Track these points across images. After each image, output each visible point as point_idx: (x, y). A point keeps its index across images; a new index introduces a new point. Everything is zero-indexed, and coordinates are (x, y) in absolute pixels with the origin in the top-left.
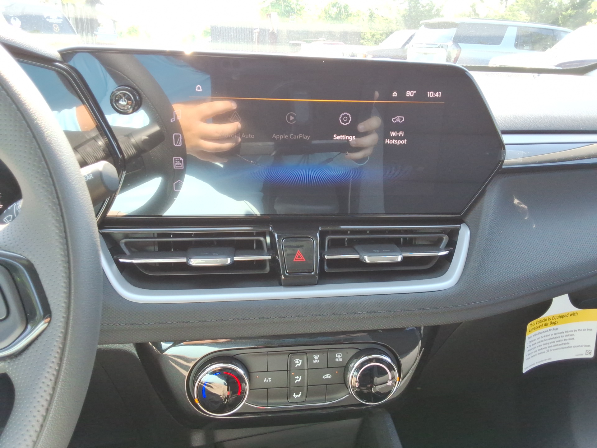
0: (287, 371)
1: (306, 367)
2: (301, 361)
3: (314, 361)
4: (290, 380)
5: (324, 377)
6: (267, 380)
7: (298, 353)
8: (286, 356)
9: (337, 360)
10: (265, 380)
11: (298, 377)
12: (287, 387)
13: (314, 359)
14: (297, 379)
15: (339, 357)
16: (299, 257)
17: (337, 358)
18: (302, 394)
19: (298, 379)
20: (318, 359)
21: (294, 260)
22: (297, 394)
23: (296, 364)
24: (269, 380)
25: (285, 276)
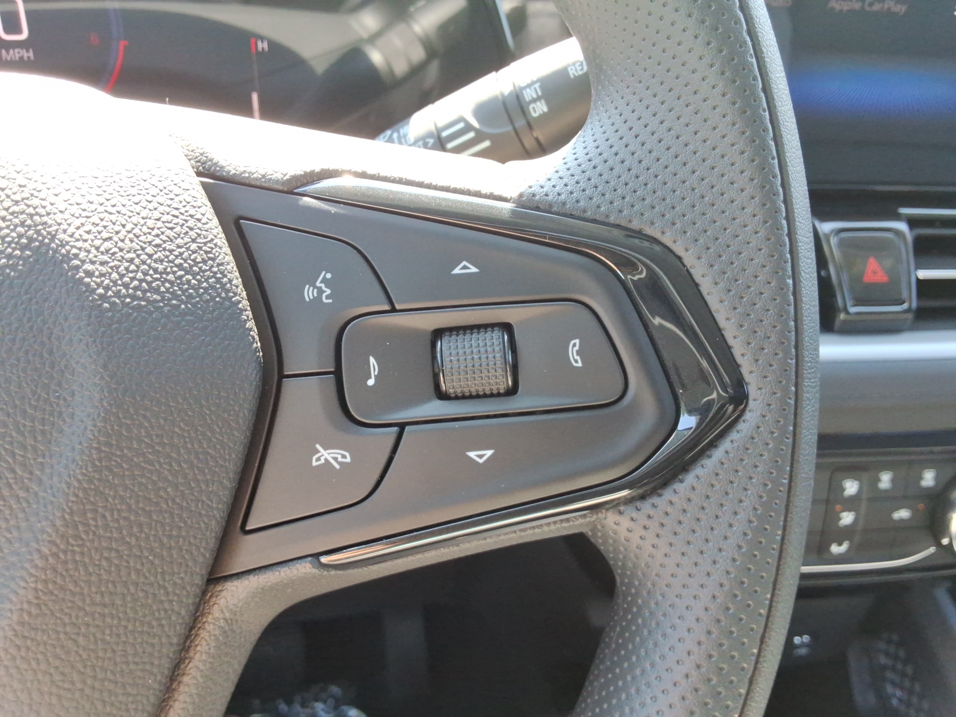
0: (825, 505)
1: (865, 497)
2: (856, 484)
3: (881, 485)
4: (831, 517)
5: (896, 516)
8: (829, 475)
9: (923, 483)
11: (846, 515)
12: (823, 532)
13: (882, 481)
14: (844, 518)
15: (928, 478)
16: (874, 272)
17: (925, 479)
18: (848, 547)
19: (847, 518)
20: (889, 481)
21: (865, 279)
22: (840, 544)
23: (847, 489)
25: (848, 313)
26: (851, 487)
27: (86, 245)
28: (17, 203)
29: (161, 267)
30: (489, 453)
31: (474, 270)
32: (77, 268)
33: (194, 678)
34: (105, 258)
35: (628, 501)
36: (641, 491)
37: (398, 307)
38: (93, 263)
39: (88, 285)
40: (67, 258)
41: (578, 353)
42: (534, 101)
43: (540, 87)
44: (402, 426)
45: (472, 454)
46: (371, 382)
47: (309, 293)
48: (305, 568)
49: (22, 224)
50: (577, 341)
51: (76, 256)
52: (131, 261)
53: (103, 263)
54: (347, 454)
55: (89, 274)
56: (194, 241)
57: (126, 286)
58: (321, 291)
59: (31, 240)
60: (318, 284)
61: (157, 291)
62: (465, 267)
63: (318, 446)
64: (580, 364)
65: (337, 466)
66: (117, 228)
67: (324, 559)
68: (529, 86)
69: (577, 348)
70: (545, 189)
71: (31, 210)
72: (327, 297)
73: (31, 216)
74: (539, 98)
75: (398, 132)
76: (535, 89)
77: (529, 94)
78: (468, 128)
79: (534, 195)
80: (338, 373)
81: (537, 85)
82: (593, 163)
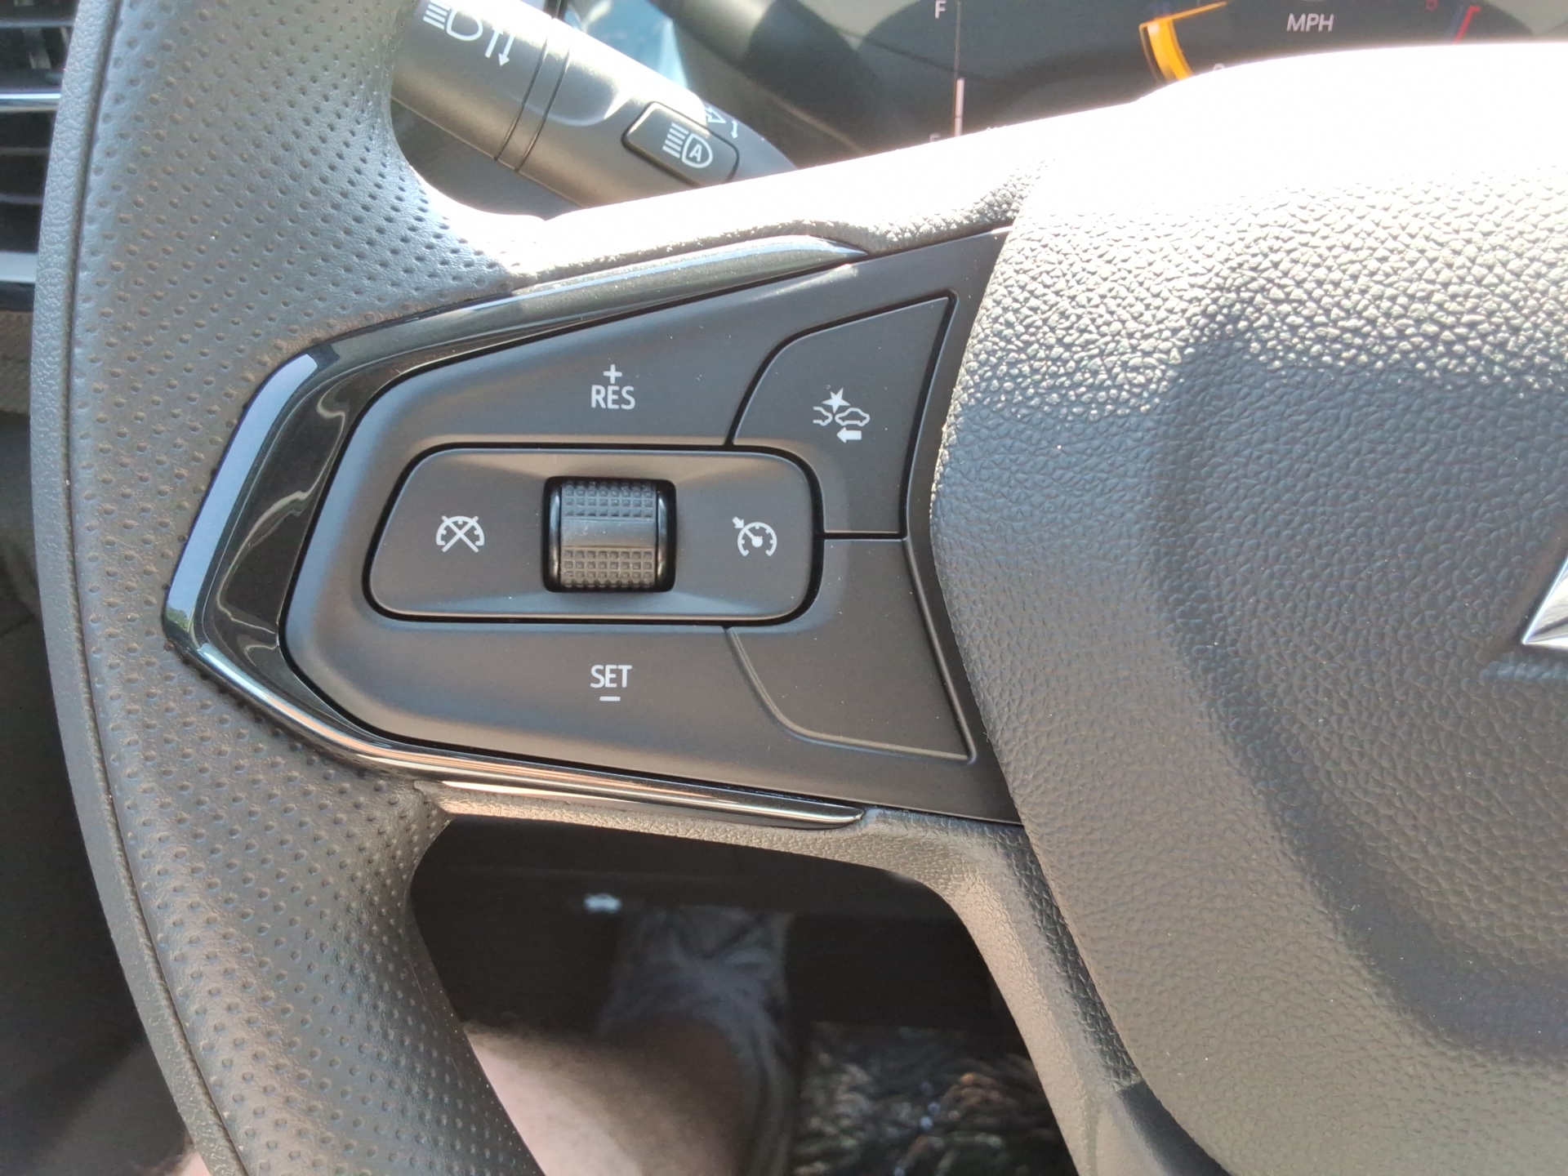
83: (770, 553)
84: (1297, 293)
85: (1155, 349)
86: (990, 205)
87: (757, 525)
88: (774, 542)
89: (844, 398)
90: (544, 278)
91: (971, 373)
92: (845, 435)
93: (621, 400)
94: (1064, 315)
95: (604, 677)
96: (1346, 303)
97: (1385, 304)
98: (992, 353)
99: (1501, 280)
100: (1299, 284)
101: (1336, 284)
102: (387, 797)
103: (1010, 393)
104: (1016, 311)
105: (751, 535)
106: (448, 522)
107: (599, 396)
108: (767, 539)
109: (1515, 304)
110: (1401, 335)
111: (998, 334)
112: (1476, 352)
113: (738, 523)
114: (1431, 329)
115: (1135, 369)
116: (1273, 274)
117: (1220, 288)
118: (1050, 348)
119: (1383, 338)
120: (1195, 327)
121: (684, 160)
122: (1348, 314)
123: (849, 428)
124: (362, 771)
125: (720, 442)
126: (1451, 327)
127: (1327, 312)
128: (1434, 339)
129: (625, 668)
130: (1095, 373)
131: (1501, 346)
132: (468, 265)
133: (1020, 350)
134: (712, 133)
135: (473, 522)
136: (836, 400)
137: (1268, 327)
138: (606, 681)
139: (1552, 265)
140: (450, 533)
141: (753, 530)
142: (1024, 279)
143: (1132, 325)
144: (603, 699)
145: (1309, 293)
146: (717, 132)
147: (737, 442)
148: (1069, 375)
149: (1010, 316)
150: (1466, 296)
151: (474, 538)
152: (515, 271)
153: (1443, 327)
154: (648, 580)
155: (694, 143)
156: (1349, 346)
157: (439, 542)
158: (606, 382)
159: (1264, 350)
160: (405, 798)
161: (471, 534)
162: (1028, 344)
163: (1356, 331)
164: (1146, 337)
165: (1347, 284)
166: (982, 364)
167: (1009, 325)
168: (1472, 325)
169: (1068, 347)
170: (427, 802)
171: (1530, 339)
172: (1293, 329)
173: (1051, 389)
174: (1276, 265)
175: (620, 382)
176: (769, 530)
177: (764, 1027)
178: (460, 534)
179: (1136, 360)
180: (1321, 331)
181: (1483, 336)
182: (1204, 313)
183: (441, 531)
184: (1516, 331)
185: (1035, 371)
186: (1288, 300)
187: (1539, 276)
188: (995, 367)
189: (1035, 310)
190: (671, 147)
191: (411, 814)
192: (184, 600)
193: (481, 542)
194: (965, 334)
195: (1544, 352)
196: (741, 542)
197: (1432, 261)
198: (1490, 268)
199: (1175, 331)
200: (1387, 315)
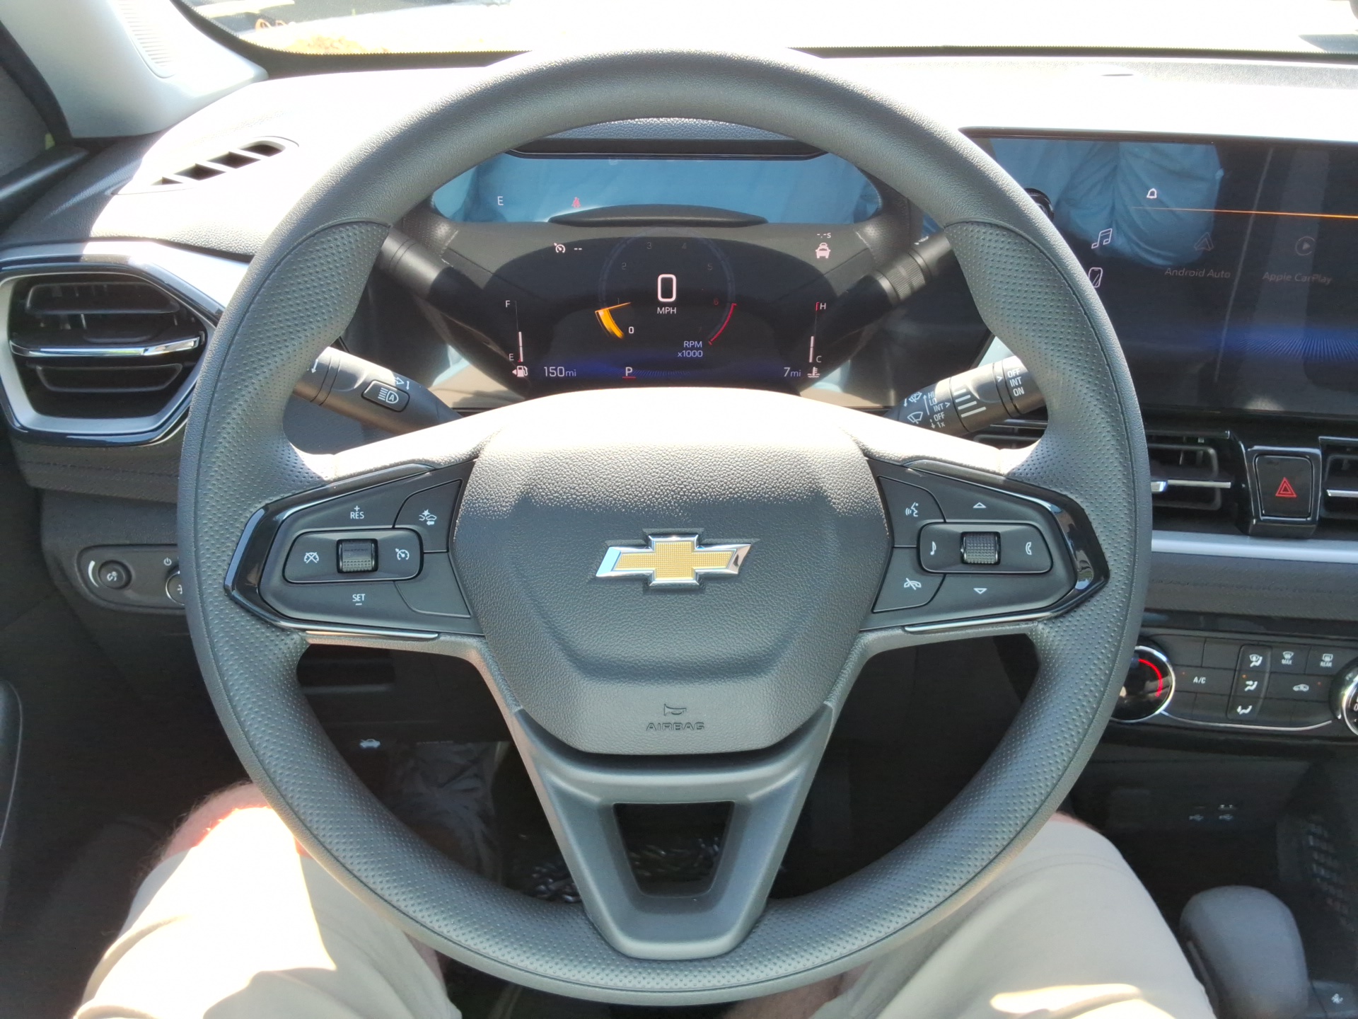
0: (1232, 673)
1: (1268, 670)
2: (1261, 658)
3: (1284, 662)
4: (1237, 684)
5: (1296, 689)
6: (1199, 679)
7: (1258, 647)
8: (1236, 649)
9: (1322, 664)
10: (1196, 680)
11: (1250, 683)
12: (1230, 696)
13: (1284, 658)
14: (1248, 685)
15: (1327, 660)
16: (1285, 490)
17: (1324, 661)
18: (1252, 710)
19: (1252, 686)
20: (1291, 659)
21: (1277, 495)
22: (1245, 707)
23: (1252, 662)
24: (1203, 680)
25: (1258, 520)
26: (1256, 660)
27: (832, 492)
28: (808, 474)
29: (857, 501)
30: (984, 590)
31: (983, 507)
32: (830, 501)
33: (848, 671)
34: (839, 497)
35: (1049, 619)
36: (1056, 614)
37: (947, 521)
38: (835, 499)
39: (834, 508)
40: (827, 497)
41: (1030, 548)
42: (1016, 387)
43: (1021, 379)
44: (945, 574)
45: (976, 590)
46: (932, 553)
47: (908, 512)
48: (899, 632)
49: (811, 482)
50: (1030, 543)
51: (830, 496)
52: (847, 498)
53: (839, 499)
54: (919, 583)
55: (834, 503)
56: (867, 489)
57: (846, 508)
58: (913, 511)
59: (814, 489)
60: (912, 508)
61: (855, 511)
62: (980, 505)
63: (907, 579)
64: (1030, 554)
65: (915, 589)
66: (842, 484)
67: (907, 629)
68: (1014, 378)
69: (1030, 546)
70: (1020, 471)
71: (813, 477)
72: (916, 514)
73: (813, 479)
74: (1019, 386)
75: (927, 395)
76: (1018, 380)
77: (1013, 383)
78: (973, 398)
79: (1015, 474)
80: (918, 549)
81: (1019, 378)
82: (1045, 459)
83: (407, 559)
84: (544, 486)
85: (509, 501)
86: (473, 453)
87: (403, 551)
88: (408, 555)
89: (429, 512)
90: (335, 481)
91: (463, 506)
92: (429, 523)
93: (360, 516)
94: (487, 491)
95: (357, 598)
96: (555, 489)
97: (564, 490)
98: (469, 500)
99: (592, 483)
100: (544, 484)
101: (553, 484)
102: (290, 637)
103: (473, 512)
104: (475, 489)
105: (401, 553)
106: (307, 554)
107: (353, 515)
108: (406, 554)
109: (595, 490)
110: (568, 498)
111: (470, 495)
112: (585, 502)
113: (397, 550)
114: (574, 496)
115: (503, 507)
116: (538, 481)
117: (525, 485)
118: (483, 499)
119: (563, 499)
120: (518, 495)
121: (387, 401)
122: (556, 492)
123: (430, 521)
124: (283, 629)
125: (391, 526)
126: (579, 496)
127: (550, 492)
128: (575, 499)
129: (363, 595)
130: (494, 507)
131: (590, 501)
132: (312, 478)
133: (476, 500)
134: (398, 389)
135: (315, 554)
136: (426, 513)
137: (536, 495)
138: (357, 599)
139: (605, 479)
140: (308, 558)
141: (402, 552)
142: (477, 479)
143: (503, 494)
144: (357, 604)
145: (546, 486)
146: (400, 388)
147: (396, 526)
148: (488, 508)
149: (474, 490)
150: (584, 488)
151: (315, 559)
152: (325, 479)
153: (577, 496)
154: (370, 569)
155: (391, 394)
156: (555, 501)
157: (305, 560)
158: (355, 511)
159: (535, 502)
160: (296, 637)
161: (315, 558)
162: (478, 498)
163: (557, 497)
164: (507, 498)
165: (556, 484)
166: (466, 503)
167: (473, 492)
168: (584, 496)
169: (488, 500)
170: (303, 639)
171: (598, 499)
172: (542, 496)
173: (483, 511)
174: (539, 478)
175: (359, 511)
176: (407, 552)
177: (478, 827)
178: (311, 558)
179: (504, 504)
180: (549, 497)
181: (586, 498)
182: (521, 492)
183: (306, 557)
184: (594, 497)
185: (479, 506)
186: (541, 488)
187: (601, 482)
188: (469, 505)
189: (480, 488)
190: (381, 397)
191: (298, 642)
192: (229, 583)
193: (318, 560)
194: (463, 494)
195: (601, 502)
196: (398, 556)
197: (576, 478)
198: (590, 480)
199: (513, 496)
200: (564, 493)
